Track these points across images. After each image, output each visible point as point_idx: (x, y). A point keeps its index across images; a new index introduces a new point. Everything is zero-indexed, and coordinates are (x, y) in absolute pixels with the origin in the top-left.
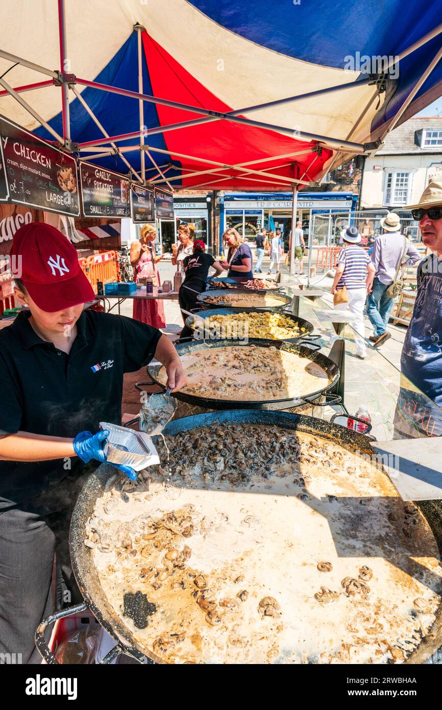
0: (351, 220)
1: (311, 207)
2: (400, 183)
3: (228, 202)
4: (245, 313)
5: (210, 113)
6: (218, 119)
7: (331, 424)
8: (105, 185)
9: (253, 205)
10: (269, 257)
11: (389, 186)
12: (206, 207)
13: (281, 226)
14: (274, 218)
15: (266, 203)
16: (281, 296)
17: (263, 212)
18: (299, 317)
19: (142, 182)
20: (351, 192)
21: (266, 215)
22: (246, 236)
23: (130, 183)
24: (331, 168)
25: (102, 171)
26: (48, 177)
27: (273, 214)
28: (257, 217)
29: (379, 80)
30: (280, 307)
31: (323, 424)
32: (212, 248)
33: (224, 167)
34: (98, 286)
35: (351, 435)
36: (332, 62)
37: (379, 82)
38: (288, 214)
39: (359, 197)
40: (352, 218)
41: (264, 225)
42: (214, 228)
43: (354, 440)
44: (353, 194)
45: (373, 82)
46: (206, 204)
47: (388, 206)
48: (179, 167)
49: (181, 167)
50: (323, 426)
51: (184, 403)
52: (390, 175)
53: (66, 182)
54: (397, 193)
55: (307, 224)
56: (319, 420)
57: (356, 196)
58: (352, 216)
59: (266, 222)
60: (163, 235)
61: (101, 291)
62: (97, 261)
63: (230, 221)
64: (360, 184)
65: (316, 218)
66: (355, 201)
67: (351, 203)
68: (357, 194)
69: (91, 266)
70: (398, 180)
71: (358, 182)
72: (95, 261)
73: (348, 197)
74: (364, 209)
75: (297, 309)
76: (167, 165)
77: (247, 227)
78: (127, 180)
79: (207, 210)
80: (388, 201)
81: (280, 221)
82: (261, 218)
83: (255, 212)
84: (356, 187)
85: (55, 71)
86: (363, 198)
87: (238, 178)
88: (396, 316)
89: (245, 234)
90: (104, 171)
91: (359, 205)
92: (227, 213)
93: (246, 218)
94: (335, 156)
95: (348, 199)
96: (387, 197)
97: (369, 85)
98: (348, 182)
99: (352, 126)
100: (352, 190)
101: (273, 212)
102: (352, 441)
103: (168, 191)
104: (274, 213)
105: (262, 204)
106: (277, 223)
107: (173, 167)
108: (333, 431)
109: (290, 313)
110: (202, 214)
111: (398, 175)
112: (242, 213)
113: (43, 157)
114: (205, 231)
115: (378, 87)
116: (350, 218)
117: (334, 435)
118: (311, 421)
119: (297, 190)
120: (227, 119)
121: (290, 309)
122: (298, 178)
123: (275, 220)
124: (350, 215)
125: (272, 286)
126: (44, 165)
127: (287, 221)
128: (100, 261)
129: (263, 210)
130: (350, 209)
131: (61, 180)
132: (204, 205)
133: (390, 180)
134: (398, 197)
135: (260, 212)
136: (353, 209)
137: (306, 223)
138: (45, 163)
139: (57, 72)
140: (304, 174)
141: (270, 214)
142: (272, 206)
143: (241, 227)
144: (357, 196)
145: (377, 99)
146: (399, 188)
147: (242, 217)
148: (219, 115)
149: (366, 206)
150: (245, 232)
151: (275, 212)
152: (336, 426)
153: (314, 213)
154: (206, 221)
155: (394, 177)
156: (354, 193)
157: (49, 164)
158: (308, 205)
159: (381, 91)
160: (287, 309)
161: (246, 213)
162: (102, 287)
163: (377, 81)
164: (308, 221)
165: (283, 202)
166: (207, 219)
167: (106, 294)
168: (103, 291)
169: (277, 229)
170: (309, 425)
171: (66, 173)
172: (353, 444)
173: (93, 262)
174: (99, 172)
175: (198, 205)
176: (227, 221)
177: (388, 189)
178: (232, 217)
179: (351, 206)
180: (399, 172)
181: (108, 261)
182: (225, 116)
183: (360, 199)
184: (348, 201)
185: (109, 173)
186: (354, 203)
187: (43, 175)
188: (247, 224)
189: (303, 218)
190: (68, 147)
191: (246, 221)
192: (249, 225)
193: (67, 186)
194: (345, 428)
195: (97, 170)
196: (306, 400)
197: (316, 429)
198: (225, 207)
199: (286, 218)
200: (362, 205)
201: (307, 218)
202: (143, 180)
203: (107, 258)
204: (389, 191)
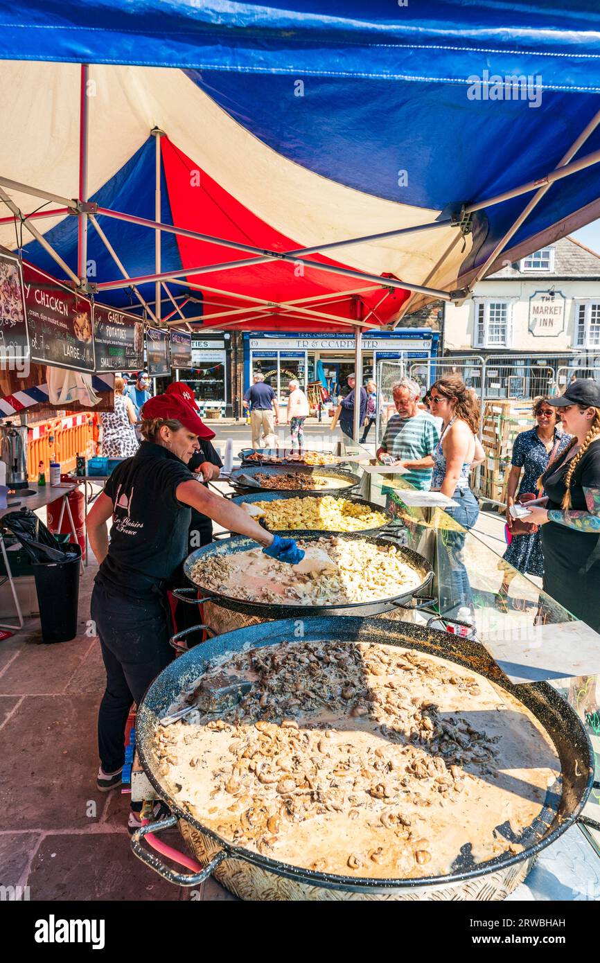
0: (431, 367)
1: (374, 348)
2: (495, 317)
3: (254, 340)
4: (298, 497)
5: (266, 252)
6: (274, 259)
7: (427, 629)
8: (118, 330)
9: (292, 344)
10: (317, 419)
11: (481, 320)
12: (223, 347)
13: (333, 374)
14: (324, 363)
15: (311, 341)
16: (344, 474)
17: (306, 354)
18: (372, 501)
19: (156, 321)
20: (430, 328)
21: (311, 359)
22: (282, 388)
23: (145, 325)
24: (409, 310)
25: (115, 313)
26: (65, 326)
27: (321, 358)
28: (298, 362)
29: (462, 221)
30: (345, 490)
31: (418, 630)
32: (232, 405)
33: (269, 305)
34: (78, 463)
35: (453, 640)
36: (408, 201)
37: (463, 224)
38: (342, 358)
39: (441, 336)
40: (432, 365)
41: (309, 373)
42: (236, 377)
43: (457, 646)
44: (433, 332)
45: (456, 224)
46: (223, 342)
47: (482, 347)
48: (199, 299)
49: (202, 300)
50: (419, 632)
51: (237, 614)
52: (481, 306)
53: (81, 331)
54: (492, 331)
55: (370, 372)
56: (413, 625)
57: (435, 334)
58: (432, 362)
59: (311, 369)
60: (157, 387)
61: (81, 470)
62: (66, 426)
63: (259, 367)
64: (441, 319)
65: (384, 364)
66: (437, 340)
67: (431, 343)
68: (438, 331)
69: (57, 434)
70: (492, 313)
71: (438, 315)
72: (63, 427)
73: (425, 335)
74: (449, 353)
75: (368, 492)
76: (183, 297)
77: (283, 375)
78: (141, 322)
79: (225, 351)
80: (480, 341)
81: (331, 367)
82: (304, 363)
83: (294, 354)
84: (435, 322)
85: (73, 200)
86: (446, 337)
87: (280, 314)
88: (501, 502)
89: (281, 386)
90: (117, 313)
91: (442, 346)
92: (254, 356)
93: (282, 362)
94: (412, 299)
95: (425, 338)
96: (480, 335)
97: (452, 226)
98: (424, 314)
99: (434, 265)
100: (431, 326)
101: (321, 354)
102: (454, 648)
103: (184, 330)
104: (322, 356)
105: (306, 343)
106: (326, 370)
107: (192, 299)
108: (431, 637)
109: (358, 497)
110: (217, 357)
111: (492, 306)
112: (276, 356)
113: (61, 303)
114: (222, 381)
115: (462, 229)
116: (429, 364)
117: (432, 642)
118: (403, 627)
119: (361, 332)
120: (286, 260)
121: (358, 492)
122: (361, 320)
123: (325, 366)
124: (429, 362)
125: (331, 461)
126: (62, 312)
127: (341, 368)
128: (70, 426)
129: (306, 352)
130: (430, 352)
131: (77, 329)
132: (221, 344)
133: (481, 313)
134: (494, 335)
135: (303, 355)
136: (433, 351)
137: (368, 370)
138: (62, 310)
139: (76, 201)
140: (371, 313)
141: (317, 358)
142: (319, 346)
143: (276, 374)
144: (438, 334)
145: (461, 241)
146: (495, 323)
147: (276, 361)
148: (277, 255)
149: (451, 348)
150: (281, 383)
151: (323, 354)
152: (434, 631)
153: (379, 357)
154: (223, 367)
155: (487, 310)
156: (433, 329)
157: (66, 312)
158: (371, 345)
159: (466, 233)
160: (354, 491)
161: (282, 355)
162: (83, 464)
163: (460, 223)
164: (371, 368)
165: (335, 340)
166: (225, 364)
167: (90, 475)
168: (84, 470)
169: (327, 379)
170: (401, 632)
171: (81, 319)
172: (455, 651)
173: (60, 428)
174: (111, 315)
175: (211, 344)
176: (253, 367)
177: (479, 325)
178: (261, 361)
179: (430, 348)
180: (493, 303)
181: (81, 426)
182: (284, 256)
183: (442, 338)
184: (426, 341)
185: (123, 315)
186: (434, 343)
187: (62, 325)
188: (283, 371)
189: (364, 364)
190: (84, 289)
191: (282, 368)
192: (287, 372)
193: (83, 335)
194: (445, 633)
195: (110, 313)
196: (395, 604)
197: (410, 636)
198: (251, 347)
199: (340, 363)
200: (446, 346)
201: (369, 364)
202: (158, 319)
203: (79, 422)
204: (481, 327)
